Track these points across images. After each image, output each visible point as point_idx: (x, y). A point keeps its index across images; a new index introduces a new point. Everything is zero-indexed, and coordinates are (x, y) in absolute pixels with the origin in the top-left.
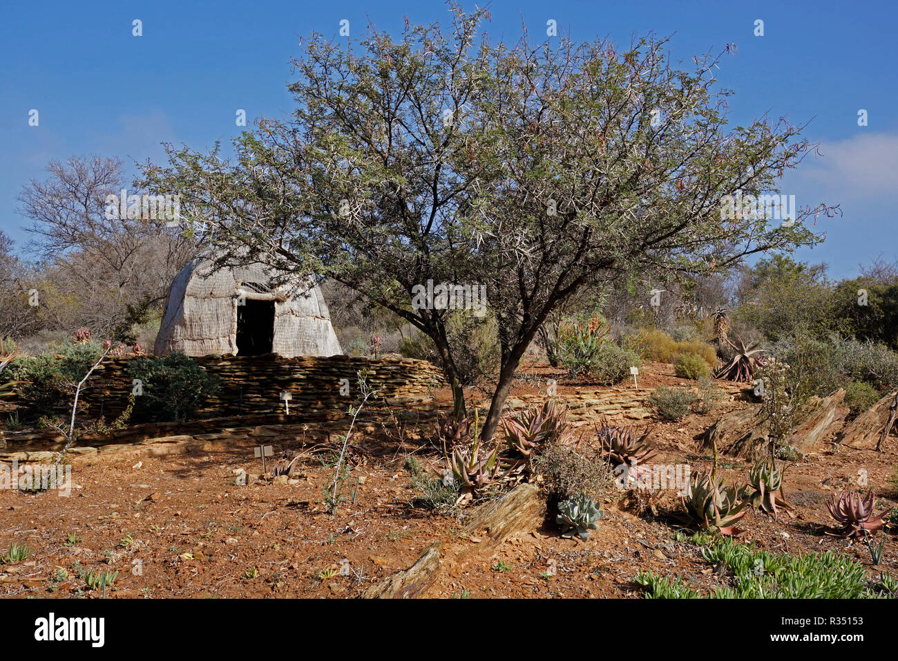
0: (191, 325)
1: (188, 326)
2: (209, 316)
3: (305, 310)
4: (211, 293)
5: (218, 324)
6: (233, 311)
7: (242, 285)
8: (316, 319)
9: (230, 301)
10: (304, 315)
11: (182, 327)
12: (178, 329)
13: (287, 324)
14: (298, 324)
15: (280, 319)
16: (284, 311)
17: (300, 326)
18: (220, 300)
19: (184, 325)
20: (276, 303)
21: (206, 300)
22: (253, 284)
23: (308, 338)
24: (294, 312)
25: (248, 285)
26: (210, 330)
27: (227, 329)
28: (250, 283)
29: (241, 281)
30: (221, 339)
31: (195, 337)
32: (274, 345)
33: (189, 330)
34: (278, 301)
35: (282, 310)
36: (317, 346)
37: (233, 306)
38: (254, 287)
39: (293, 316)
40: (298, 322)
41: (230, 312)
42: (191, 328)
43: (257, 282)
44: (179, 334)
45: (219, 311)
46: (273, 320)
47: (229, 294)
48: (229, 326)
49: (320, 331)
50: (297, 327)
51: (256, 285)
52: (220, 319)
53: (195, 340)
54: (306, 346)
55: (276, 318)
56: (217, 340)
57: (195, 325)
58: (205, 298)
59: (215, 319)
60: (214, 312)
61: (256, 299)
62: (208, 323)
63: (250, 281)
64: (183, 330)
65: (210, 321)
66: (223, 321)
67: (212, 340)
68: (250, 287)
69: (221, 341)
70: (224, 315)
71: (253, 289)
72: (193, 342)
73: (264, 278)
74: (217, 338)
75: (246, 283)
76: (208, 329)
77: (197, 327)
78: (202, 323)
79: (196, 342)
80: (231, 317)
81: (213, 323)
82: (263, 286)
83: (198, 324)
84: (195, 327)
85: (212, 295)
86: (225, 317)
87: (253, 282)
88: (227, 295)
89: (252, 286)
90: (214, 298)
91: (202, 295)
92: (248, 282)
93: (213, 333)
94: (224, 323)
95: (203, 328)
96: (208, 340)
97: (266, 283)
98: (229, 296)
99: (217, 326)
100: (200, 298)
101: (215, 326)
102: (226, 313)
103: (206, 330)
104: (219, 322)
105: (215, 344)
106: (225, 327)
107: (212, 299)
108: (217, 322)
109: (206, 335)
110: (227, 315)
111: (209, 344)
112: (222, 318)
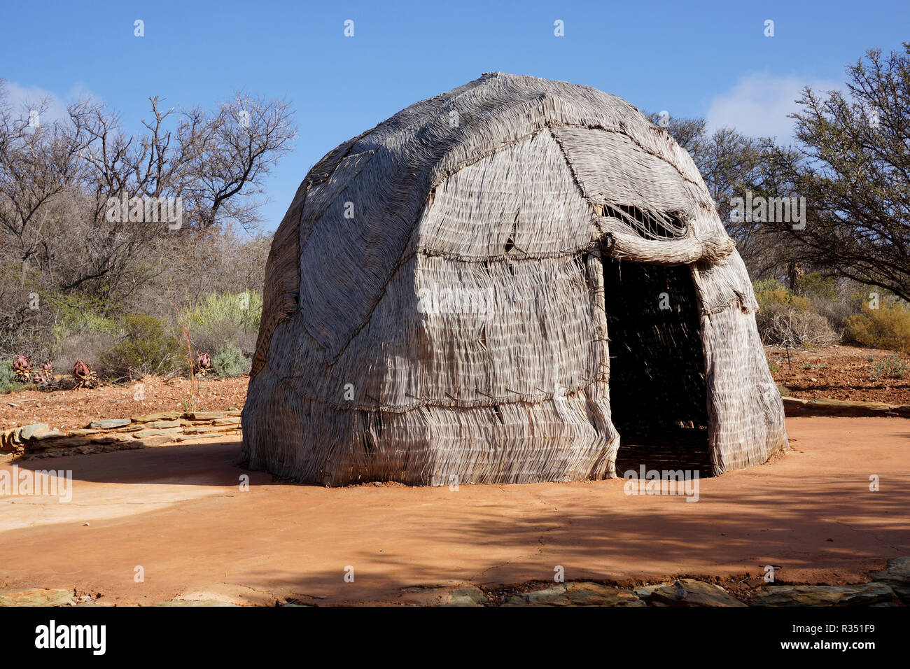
0: (451, 357)
2: (514, 323)
4: (508, 247)
5: (546, 349)
6: (596, 304)
7: (605, 214)
9: (576, 272)
11: (413, 361)
12: (400, 371)
16: (721, 297)
18: (541, 267)
19: (420, 353)
20: (697, 274)
21: (491, 267)
22: (631, 210)
24: (740, 300)
25: (618, 216)
26: (520, 372)
27: (579, 365)
28: (624, 208)
29: (601, 200)
30: (562, 401)
31: (469, 400)
32: (721, 413)
33: (443, 372)
35: (713, 293)
37: (592, 286)
38: (636, 222)
41: (582, 307)
42: (452, 367)
43: (640, 204)
44: (402, 390)
47: (570, 246)
48: (584, 357)
51: (637, 213)
52: (551, 332)
53: (464, 410)
55: (706, 321)
56: (548, 407)
57: (463, 356)
58: (488, 263)
59: (533, 335)
60: (529, 308)
61: (656, 259)
62: (511, 347)
63: (622, 201)
64: (418, 374)
65: (518, 340)
66: (562, 340)
67: (531, 404)
68: (626, 221)
69: (563, 409)
70: (564, 318)
71: (633, 226)
72: (460, 415)
73: (652, 192)
74: (544, 401)
75: (614, 208)
76: (514, 368)
77: (472, 364)
78: (493, 349)
79: (470, 417)
80: (588, 322)
81: (530, 346)
82: (655, 218)
83: (476, 353)
84: (465, 363)
85: (513, 252)
86: (567, 325)
87: (631, 205)
88: (566, 249)
89: (628, 216)
90: (519, 260)
91: (479, 249)
92: (618, 206)
93: (532, 381)
94: (568, 344)
95: (495, 364)
96: (514, 406)
97: (661, 210)
98: (572, 251)
99: (542, 357)
100: (469, 262)
101: (537, 357)
102: (571, 310)
103: (507, 371)
104: (552, 343)
105: (541, 422)
106: (573, 360)
107: (515, 264)
108: (544, 343)
109: (507, 390)
110: (576, 318)
111: (520, 422)
112: (559, 330)
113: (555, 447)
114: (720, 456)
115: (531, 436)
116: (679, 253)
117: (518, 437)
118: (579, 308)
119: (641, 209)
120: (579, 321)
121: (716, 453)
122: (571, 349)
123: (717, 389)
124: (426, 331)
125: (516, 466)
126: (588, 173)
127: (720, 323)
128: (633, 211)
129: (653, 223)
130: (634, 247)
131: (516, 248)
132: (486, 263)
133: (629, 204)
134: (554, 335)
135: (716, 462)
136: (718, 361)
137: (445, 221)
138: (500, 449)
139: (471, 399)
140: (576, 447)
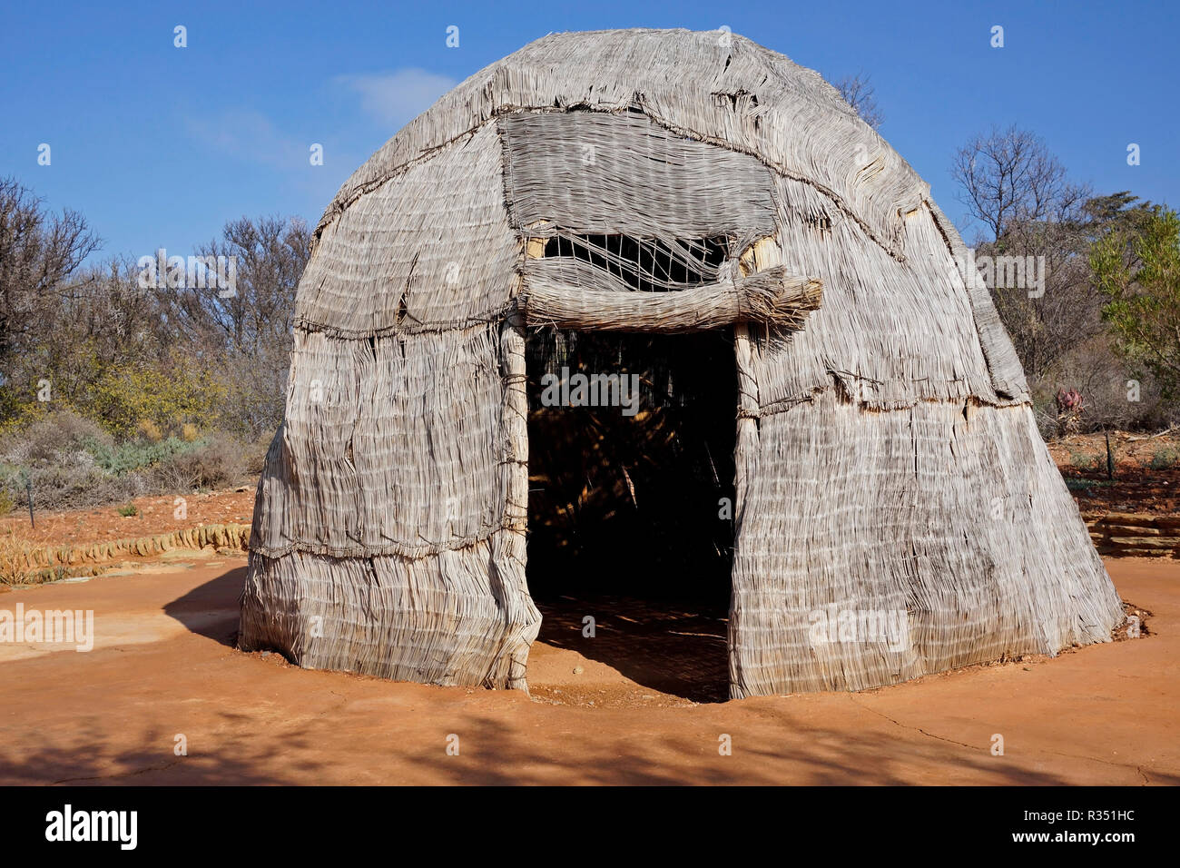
0: (316, 483)
1: (306, 486)
2: (393, 431)
3: (910, 366)
4: (403, 312)
5: (435, 473)
6: (508, 403)
7: (551, 250)
8: (974, 411)
9: (487, 350)
10: (910, 396)
11: (284, 484)
12: (276, 498)
13: (809, 460)
14: (878, 452)
15: (768, 429)
16: (793, 384)
17: (889, 462)
18: (440, 344)
20: (743, 346)
21: (377, 345)
22: (613, 242)
23: (936, 523)
24: (853, 387)
25: (582, 253)
26: (398, 511)
27: (480, 501)
28: (597, 239)
29: (546, 230)
30: (451, 556)
32: (741, 592)
33: (311, 505)
34: (757, 328)
35: (780, 380)
36: (990, 567)
37: (505, 373)
38: (621, 262)
39: (843, 411)
40: (877, 440)
41: (488, 407)
42: (319, 496)
43: (635, 228)
45: (439, 407)
46: (732, 437)
47: (482, 310)
48: (487, 488)
49: (998, 476)
50: (867, 470)
51: (626, 246)
52: (440, 447)
53: (336, 561)
54: (926, 574)
55: (747, 428)
56: (432, 563)
57: (330, 481)
58: (376, 340)
59: (417, 450)
60: (415, 409)
61: (624, 324)
62: (388, 469)
63: (593, 228)
64: (290, 506)
65: (398, 459)
66: (456, 461)
67: (411, 561)
68: (598, 261)
69: (452, 570)
70: (460, 426)
71: (614, 269)
72: (333, 567)
73: (673, 205)
74: (429, 555)
75: (574, 240)
76: (391, 502)
77: (340, 493)
78: (362, 472)
79: (344, 571)
80: (496, 433)
81: (412, 469)
82: (669, 251)
83: (343, 477)
84: (333, 492)
85: (407, 322)
86: (465, 436)
87: (612, 232)
88: (477, 314)
89: (604, 253)
90: (415, 334)
91: (363, 319)
92: (584, 236)
93: (411, 523)
94: (465, 468)
95: (366, 495)
96: (391, 561)
97: (689, 236)
98: (484, 317)
99: (428, 486)
100: (350, 340)
101: (422, 486)
102: (470, 413)
103: (382, 506)
104: (440, 464)
105: (425, 588)
106: (472, 493)
107: (409, 340)
108: (431, 465)
109: (381, 535)
110: (478, 425)
111: (399, 587)
112: (453, 443)
113: (439, 629)
114: (739, 668)
115: (412, 609)
116: (677, 312)
117: (397, 609)
118: (484, 409)
119: (639, 238)
120: (483, 430)
121: (733, 663)
122: (469, 477)
123: (741, 550)
124: (288, 443)
125: (397, 652)
126: (530, 187)
127: (778, 431)
128: (618, 243)
129: (663, 259)
130: (568, 307)
131: (410, 316)
132: (372, 340)
133: (609, 231)
134: (444, 452)
135: (735, 677)
136: (754, 499)
137: (328, 279)
138: (377, 624)
139: (340, 545)
140: (463, 633)
